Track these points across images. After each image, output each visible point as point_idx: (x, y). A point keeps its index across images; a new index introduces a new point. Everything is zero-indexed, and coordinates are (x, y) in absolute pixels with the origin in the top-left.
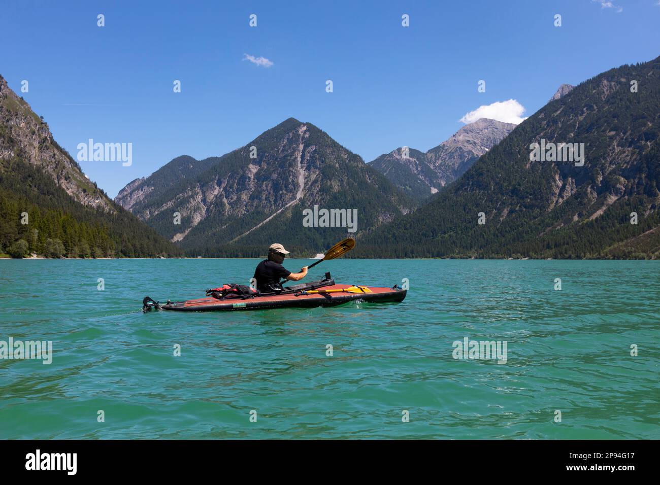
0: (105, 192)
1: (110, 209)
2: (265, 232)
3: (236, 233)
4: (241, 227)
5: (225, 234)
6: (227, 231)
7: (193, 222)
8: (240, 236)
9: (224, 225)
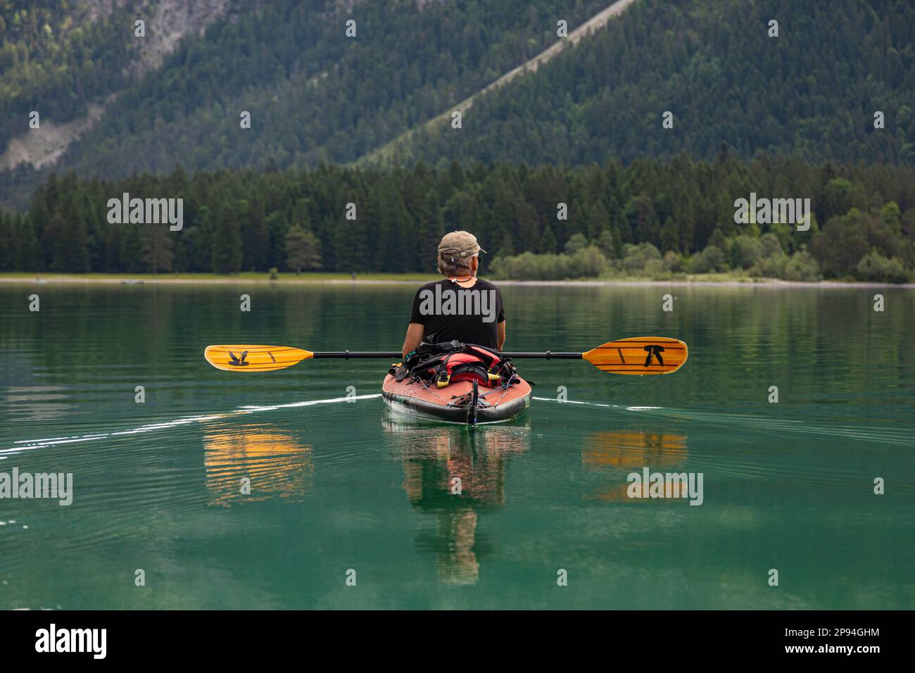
2: (576, 99)
3: (387, 108)
4: (424, 76)
5: (317, 121)
6: (335, 99)
7: (138, 58)
8: (410, 134)
9: (321, 69)
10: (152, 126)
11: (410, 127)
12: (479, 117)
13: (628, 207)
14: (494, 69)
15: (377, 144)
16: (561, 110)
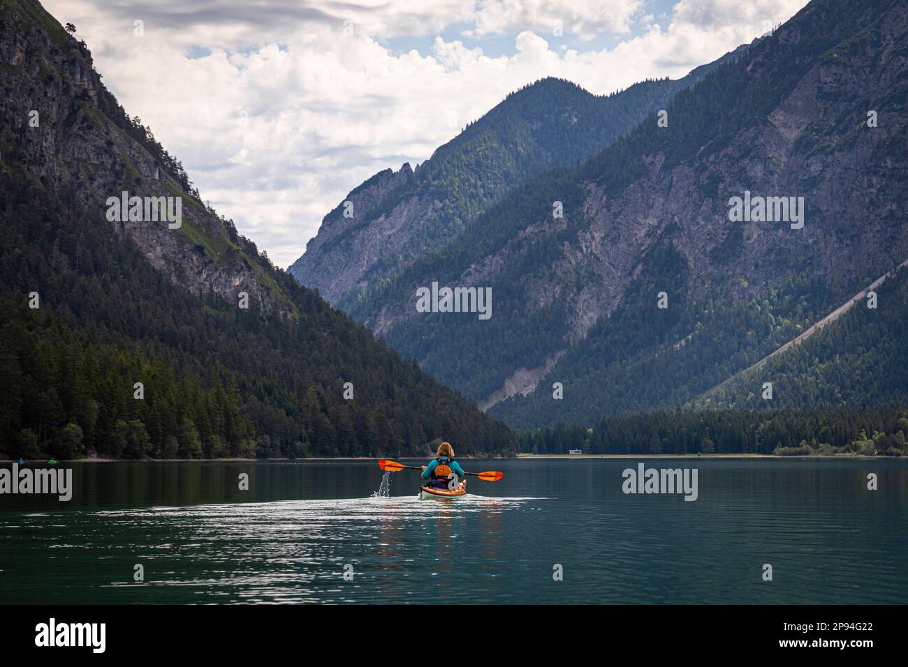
0: (260, 251)
1: (275, 306)
2: (821, 361)
3: (720, 363)
4: (739, 344)
5: (682, 371)
6: (691, 358)
7: (571, 330)
8: (733, 378)
9: (680, 339)
10: (588, 373)
11: (733, 374)
12: (770, 371)
13: (823, 430)
14: (778, 342)
15: (715, 384)
16: (813, 367)
